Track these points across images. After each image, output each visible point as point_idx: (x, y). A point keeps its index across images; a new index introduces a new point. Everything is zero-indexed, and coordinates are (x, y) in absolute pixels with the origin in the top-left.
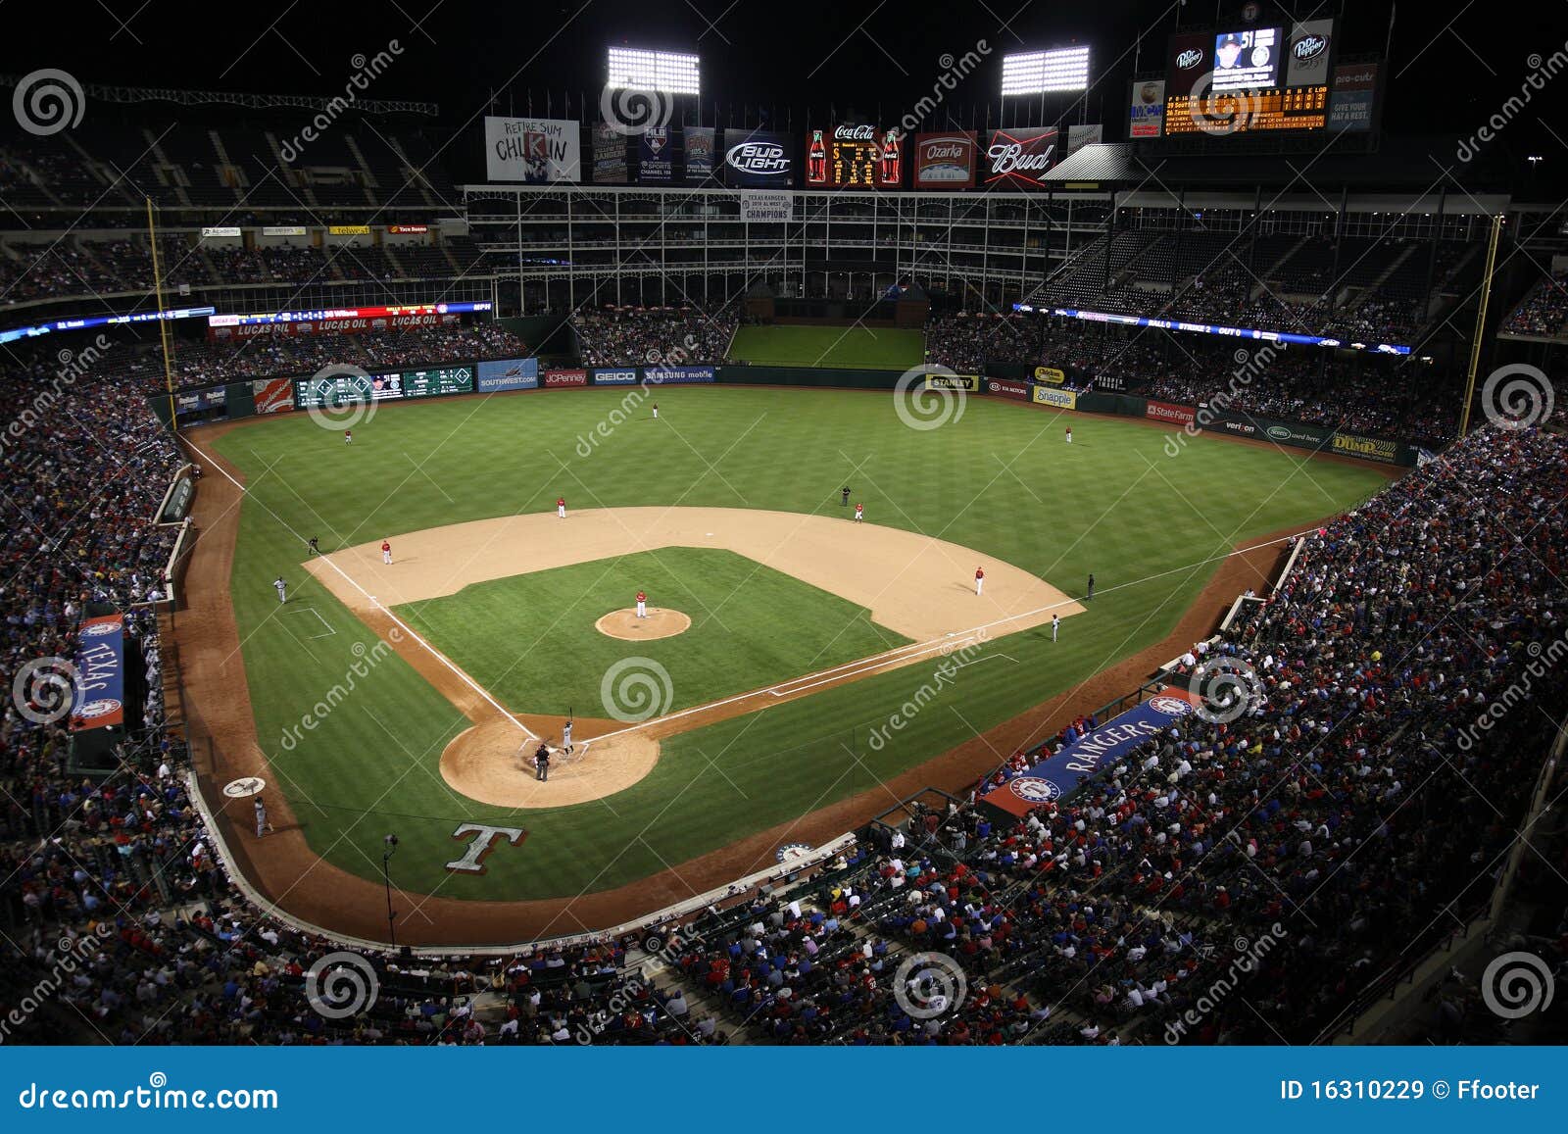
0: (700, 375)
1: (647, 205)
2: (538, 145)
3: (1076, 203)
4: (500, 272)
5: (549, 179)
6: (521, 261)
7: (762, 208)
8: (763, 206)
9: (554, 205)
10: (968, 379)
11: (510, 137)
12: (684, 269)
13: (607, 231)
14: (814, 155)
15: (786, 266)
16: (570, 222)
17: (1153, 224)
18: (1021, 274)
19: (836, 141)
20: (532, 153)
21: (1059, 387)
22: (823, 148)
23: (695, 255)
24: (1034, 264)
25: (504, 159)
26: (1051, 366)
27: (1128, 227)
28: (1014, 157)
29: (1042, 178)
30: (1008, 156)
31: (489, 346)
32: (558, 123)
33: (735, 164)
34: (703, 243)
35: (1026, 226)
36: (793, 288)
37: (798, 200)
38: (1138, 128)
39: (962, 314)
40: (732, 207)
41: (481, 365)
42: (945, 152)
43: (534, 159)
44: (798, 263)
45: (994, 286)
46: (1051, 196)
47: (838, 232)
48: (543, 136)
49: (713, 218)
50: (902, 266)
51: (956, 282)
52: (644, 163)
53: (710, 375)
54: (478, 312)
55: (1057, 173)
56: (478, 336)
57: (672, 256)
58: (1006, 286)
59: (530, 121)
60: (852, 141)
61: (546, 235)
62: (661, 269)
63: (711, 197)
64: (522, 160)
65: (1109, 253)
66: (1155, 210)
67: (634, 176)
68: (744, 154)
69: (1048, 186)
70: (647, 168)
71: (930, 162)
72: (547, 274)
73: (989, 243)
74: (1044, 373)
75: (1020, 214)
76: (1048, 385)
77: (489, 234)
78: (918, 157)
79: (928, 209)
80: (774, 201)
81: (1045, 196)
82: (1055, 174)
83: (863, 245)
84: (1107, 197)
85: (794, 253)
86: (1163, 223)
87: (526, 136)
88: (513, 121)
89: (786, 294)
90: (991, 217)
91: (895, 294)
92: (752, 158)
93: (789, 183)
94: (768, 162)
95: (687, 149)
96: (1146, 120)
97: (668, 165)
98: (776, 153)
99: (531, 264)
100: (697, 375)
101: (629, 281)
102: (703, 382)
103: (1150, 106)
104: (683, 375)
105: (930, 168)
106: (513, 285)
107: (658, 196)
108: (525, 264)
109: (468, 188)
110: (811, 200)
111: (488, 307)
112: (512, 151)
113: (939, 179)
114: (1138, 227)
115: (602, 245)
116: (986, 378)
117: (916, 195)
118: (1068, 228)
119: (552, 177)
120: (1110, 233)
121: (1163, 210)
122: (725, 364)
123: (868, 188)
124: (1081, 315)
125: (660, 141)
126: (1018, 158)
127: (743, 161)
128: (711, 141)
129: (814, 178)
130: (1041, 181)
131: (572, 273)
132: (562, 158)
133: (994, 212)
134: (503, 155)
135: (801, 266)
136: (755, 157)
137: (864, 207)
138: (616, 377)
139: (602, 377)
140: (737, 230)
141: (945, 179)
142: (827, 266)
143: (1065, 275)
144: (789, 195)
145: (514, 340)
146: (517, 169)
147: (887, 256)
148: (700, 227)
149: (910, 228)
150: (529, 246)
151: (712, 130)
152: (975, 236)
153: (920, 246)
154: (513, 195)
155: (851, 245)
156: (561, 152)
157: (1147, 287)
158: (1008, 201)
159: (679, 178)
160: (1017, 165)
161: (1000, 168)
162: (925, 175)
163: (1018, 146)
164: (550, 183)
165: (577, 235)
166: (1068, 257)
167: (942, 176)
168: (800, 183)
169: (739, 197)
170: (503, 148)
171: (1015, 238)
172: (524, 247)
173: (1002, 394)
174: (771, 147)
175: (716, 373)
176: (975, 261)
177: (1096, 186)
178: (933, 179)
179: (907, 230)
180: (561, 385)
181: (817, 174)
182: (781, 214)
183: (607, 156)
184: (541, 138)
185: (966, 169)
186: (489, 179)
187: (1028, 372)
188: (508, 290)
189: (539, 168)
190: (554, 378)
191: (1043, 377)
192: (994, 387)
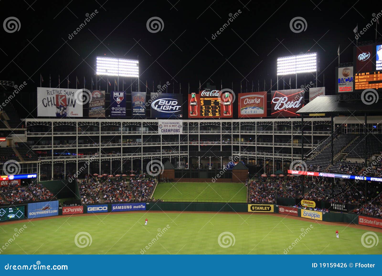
0: (139, 207)
1: (115, 127)
2: (63, 100)
3: (315, 122)
4: (41, 159)
5: (67, 116)
6: (53, 154)
7: (168, 128)
8: (169, 127)
9: (70, 127)
10: (268, 206)
11: (49, 97)
12: (131, 156)
13: (96, 139)
14: (192, 104)
15: (179, 154)
16: (77, 135)
17: (353, 131)
18: (291, 156)
19: (202, 97)
20: (60, 104)
21: (313, 209)
22: (196, 100)
23: (136, 150)
24: (296, 151)
25: (46, 106)
26: (308, 199)
27: (341, 132)
28: (284, 102)
29: (298, 112)
30: (282, 102)
31: (34, 195)
32: (72, 90)
33: (156, 108)
34: (141, 145)
35: (292, 133)
36: (183, 165)
37: (185, 124)
38: (342, 88)
39: (264, 175)
40: (155, 127)
41: (30, 205)
42: (252, 101)
43: (61, 106)
44: (186, 153)
45: (278, 161)
46: (302, 120)
47: (204, 138)
48: (65, 96)
49: (145, 133)
50: (235, 153)
51: (260, 160)
52: (113, 108)
53: (144, 207)
54: (30, 178)
55: (305, 109)
56: (29, 190)
57: (126, 151)
58: (284, 161)
59: (59, 89)
60: (209, 97)
61: (66, 141)
62: (121, 157)
63: (144, 123)
64: (54, 107)
65: (332, 145)
66: (353, 125)
67: (108, 114)
68: (159, 104)
69: (301, 115)
70: (114, 110)
71: (246, 106)
72: (65, 160)
73: (275, 142)
74: (305, 202)
75: (289, 128)
76: (308, 208)
77: (37, 141)
78: (240, 104)
79: (245, 127)
80: (174, 125)
81: (300, 120)
82: (304, 110)
83: (215, 144)
84: (329, 119)
85: (184, 148)
86: (358, 130)
87: (57, 96)
88: (51, 89)
89: (180, 167)
90: (275, 130)
91: (232, 167)
92: (163, 105)
93: (181, 116)
94: (171, 107)
95: (133, 102)
96: (345, 84)
97: (124, 109)
98: (174, 103)
99: (58, 155)
100: (137, 207)
101: (105, 162)
102: (141, 210)
103: (347, 78)
104: (131, 207)
105: (246, 109)
106: (48, 165)
107: (119, 123)
108: (54, 155)
109: (27, 120)
110: (191, 124)
111: (35, 176)
112: (50, 103)
113: (250, 113)
114: (346, 133)
115: (92, 146)
116: (277, 206)
117: (240, 121)
118: (312, 134)
119: (69, 115)
120: (332, 136)
121: (357, 125)
122: (151, 201)
123: (217, 118)
124: (321, 174)
125: (121, 98)
126: (286, 103)
127: (159, 107)
128: (144, 98)
129: (192, 114)
130: (298, 113)
131: (77, 159)
132: (74, 106)
133: (276, 128)
134: (46, 105)
135: (187, 154)
136: (165, 105)
137: (215, 126)
138: (98, 209)
139: (91, 209)
140: (156, 138)
141: (253, 113)
142: (200, 154)
143: (312, 156)
144: (181, 122)
145: (47, 192)
146: (52, 111)
147: (227, 149)
148: (139, 137)
149: (238, 136)
150: (57, 147)
151: (145, 93)
152: (268, 139)
153: (242, 143)
154: (50, 123)
155: (210, 144)
156: (74, 103)
157: (353, 161)
158: (283, 122)
159: (129, 115)
160: (286, 106)
161: (278, 108)
162: (243, 112)
163: (286, 97)
164: (68, 118)
165: (81, 141)
166: (313, 147)
167: (251, 112)
168: (186, 116)
169: (157, 123)
170: (46, 102)
171: (287, 139)
172: (54, 147)
173: (285, 213)
174: (172, 100)
175: (146, 206)
176: (269, 150)
177: (324, 115)
178: (247, 113)
179: (236, 137)
180: (70, 214)
181: (193, 112)
182: (177, 131)
183: (95, 105)
184: (64, 97)
185: (262, 109)
186: (38, 115)
187: (298, 202)
188: (45, 168)
189: (63, 110)
190: (67, 210)
191: (305, 205)
192: (281, 210)
